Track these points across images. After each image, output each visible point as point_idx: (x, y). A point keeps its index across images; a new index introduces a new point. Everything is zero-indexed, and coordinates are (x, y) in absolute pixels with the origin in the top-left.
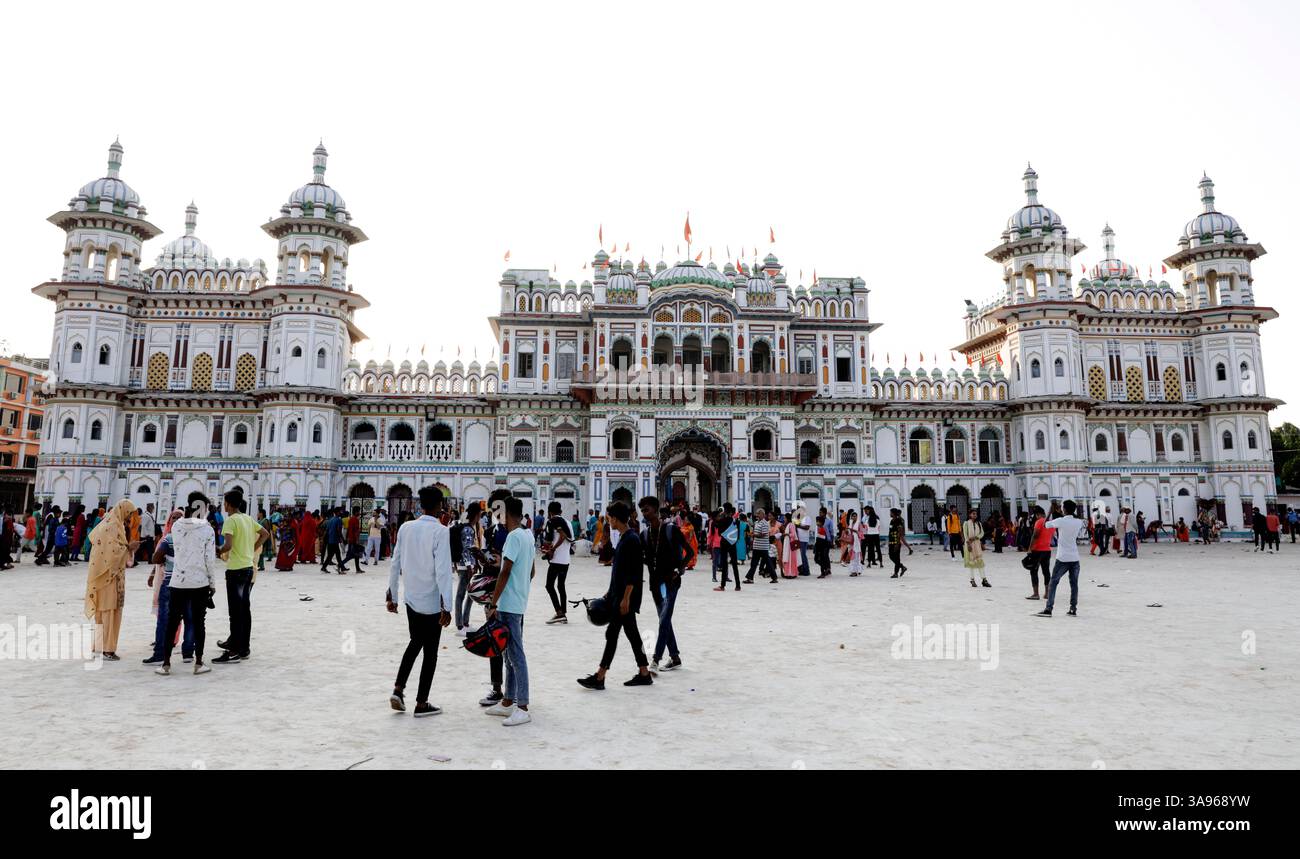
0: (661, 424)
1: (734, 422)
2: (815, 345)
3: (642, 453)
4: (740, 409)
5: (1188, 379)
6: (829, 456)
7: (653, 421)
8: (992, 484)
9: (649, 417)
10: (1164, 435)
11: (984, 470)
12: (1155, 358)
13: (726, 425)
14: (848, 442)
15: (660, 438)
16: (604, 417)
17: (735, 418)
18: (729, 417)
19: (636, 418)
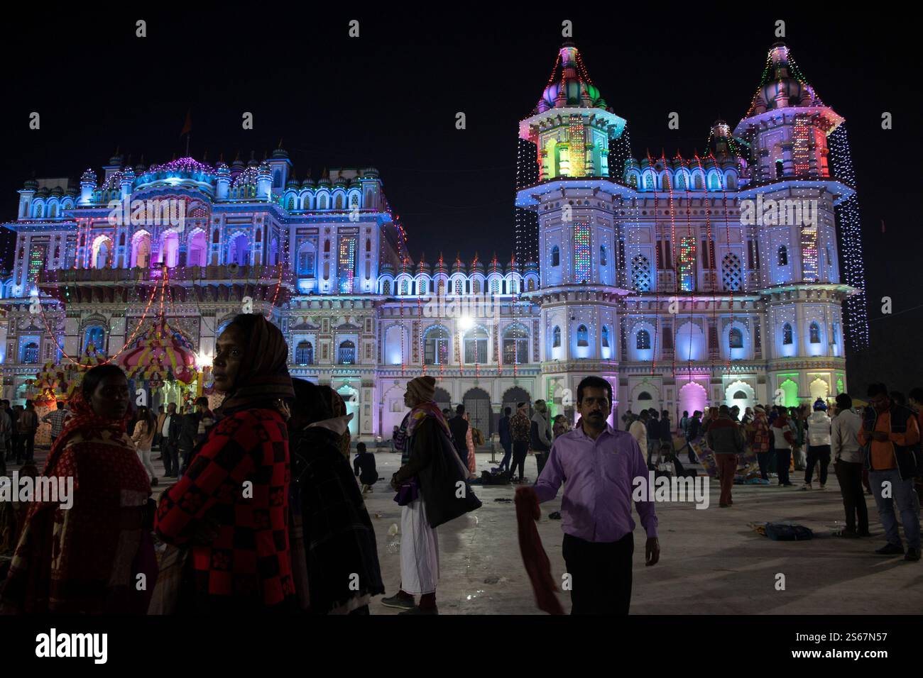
0: (131, 323)
1: (205, 319)
2: (316, 239)
3: (112, 352)
4: (208, 306)
5: (751, 266)
6: (325, 357)
7: (124, 319)
8: (516, 387)
9: (120, 316)
10: (719, 329)
11: (506, 371)
12: (712, 244)
13: (194, 322)
14: (348, 341)
15: (129, 337)
16: (78, 316)
17: (203, 315)
18: (198, 314)
19: (108, 316)
